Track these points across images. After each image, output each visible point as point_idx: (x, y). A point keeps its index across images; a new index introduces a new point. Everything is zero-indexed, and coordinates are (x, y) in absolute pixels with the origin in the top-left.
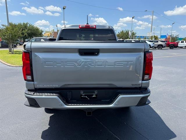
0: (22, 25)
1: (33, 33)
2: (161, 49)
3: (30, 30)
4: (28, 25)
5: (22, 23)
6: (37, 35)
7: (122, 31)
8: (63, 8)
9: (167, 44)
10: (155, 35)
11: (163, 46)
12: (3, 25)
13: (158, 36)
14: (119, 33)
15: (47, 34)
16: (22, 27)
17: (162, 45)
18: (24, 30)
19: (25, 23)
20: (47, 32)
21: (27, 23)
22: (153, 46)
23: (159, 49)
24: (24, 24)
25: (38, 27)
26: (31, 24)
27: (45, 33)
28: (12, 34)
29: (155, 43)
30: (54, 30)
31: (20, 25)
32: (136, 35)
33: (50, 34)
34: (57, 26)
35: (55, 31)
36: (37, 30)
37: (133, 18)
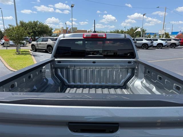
0: (33, 23)
1: (42, 31)
2: (174, 48)
3: (40, 28)
4: (38, 23)
5: (32, 21)
6: (46, 32)
7: (131, 28)
8: (71, 6)
9: (181, 43)
10: (166, 32)
11: (177, 45)
12: (9, 25)
13: (169, 33)
14: (128, 30)
15: (57, 31)
16: (32, 25)
17: (175, 44)
18: (34, 28)
19: (36, 21)
20: (56, 29)
21: (37, 21)
22: (166, 45)
23: (171, 48)
24: (34, 22)
25: (48, 25)
26: (41, 22)
27: (54, 31)
28: (18, 34)
29: (168, 42)
30: (63, 27)
31: (30, 23)
32: (146, 32)
33: (60, 31)
34: (66, 24)
35: (64, 29)
36: (46, 28)
37: (144, 15)
